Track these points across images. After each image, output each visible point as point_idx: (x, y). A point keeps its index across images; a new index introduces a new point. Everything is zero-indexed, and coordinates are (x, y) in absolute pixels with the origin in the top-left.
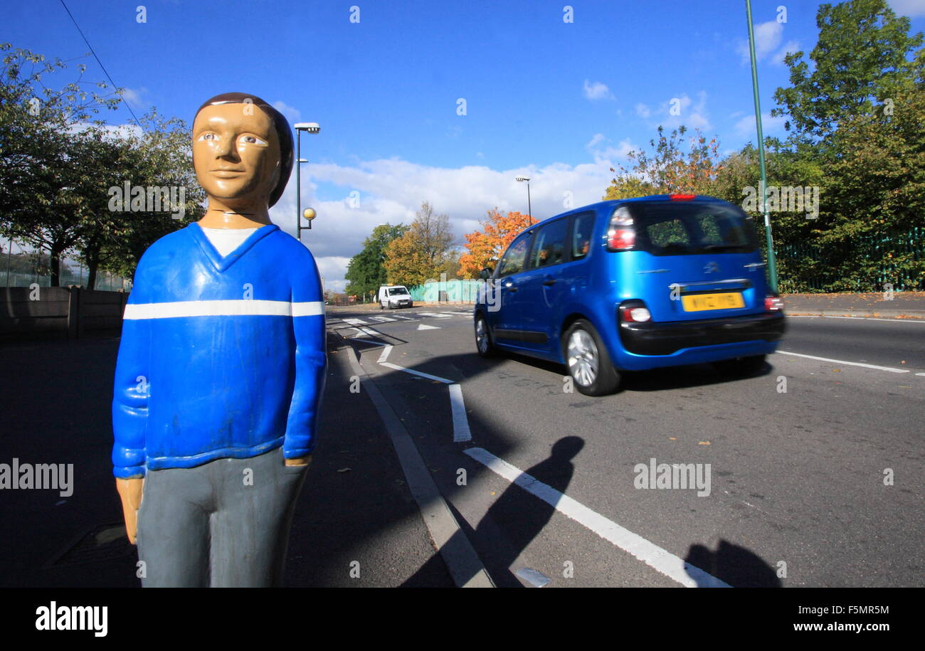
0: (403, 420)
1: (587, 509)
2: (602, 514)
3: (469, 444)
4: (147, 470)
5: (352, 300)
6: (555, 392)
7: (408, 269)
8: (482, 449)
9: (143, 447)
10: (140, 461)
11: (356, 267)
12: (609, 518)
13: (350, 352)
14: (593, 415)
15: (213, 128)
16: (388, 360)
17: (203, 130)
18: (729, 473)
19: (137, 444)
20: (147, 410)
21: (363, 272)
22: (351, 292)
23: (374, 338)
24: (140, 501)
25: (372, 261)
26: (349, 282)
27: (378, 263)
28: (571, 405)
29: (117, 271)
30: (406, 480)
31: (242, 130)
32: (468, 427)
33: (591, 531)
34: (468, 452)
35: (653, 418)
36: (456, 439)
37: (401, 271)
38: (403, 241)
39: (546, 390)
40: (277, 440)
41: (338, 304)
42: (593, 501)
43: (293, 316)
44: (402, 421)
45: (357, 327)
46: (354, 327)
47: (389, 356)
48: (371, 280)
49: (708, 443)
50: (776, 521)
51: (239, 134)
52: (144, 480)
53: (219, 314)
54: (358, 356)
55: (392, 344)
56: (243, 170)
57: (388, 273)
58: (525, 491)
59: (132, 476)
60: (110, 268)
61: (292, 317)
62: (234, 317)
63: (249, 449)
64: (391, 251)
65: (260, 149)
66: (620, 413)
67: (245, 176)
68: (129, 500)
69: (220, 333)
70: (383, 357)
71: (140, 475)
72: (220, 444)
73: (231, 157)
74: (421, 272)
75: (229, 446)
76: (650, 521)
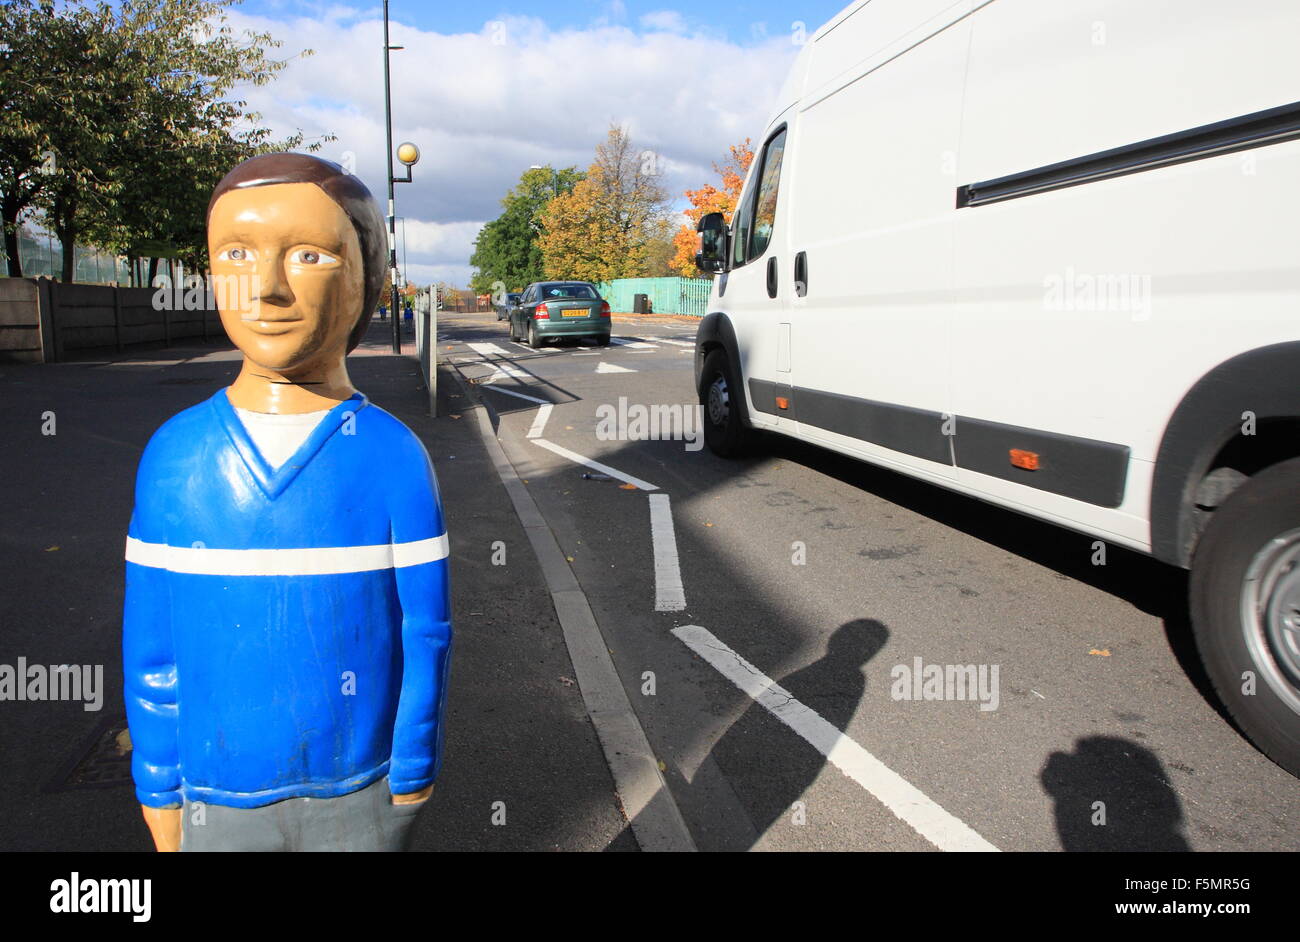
0: (571, 559)
1: (877, 761)
2: (902, 774)
3: (681, 618)
4: (184, 798)
5: (483, 303)
6: (837, 523)
7: (581, 253)
8: (702, 630)
9: (175, 764)
10: (173, 784)
11: (489, 245)
12: (914, 784)
13: (482, 414)
14: (902, 577)
15: (244, 238)
16: (547, 434)
17: (225, 241)
18: (1137, 718)
19: (167, 758)
20: (175, 707)
21: (502, 255)
22: (481, 288)
23: (522, 387)
24: (180, 841)
25: (519, 234)
26: (478, 270)
27: (528, 239)
28: (862, 553)
29: (104, 244)
30: (574, 677)
31: (293, 240)
32: (680, 583)
33: (880, 804)
34: (679, 632)
35: (1010, 592)
36: (659, 607)
37: (568, 256)
38: (573, 199)
39: (819, 517)
40: (378, 768)
41: (459, 309)
42: (889, 747)
43: (396, 566)
44: (569, 562)
45: (493, 362)
46: (488, 361)
47: (547, 425)
48: (515, 269)
49: (1106, 653)
50: (1207, 820)
51: (289, 248)
52: (181, 810)
53: (276, 574)
54: (495, 423)
55: (553, 401)
56: (298, 317)
57: (545, 258)
58: (773, 717)
59: (164, 806)
60: (94, 239)
61: (393, 568)
62: (298, 578)
63: (335, 785)
64: (551, 219)
65: (326, 274)
66: (951, 578)
67: (303, 327)
68: (163, 837)
69: (279, 605)
70: (538, 427)
71: (176, 804)
72: (292, 778)
73: (277, 298)
74: (605, 259)
75: (305, 781)
76: (984, 797)
